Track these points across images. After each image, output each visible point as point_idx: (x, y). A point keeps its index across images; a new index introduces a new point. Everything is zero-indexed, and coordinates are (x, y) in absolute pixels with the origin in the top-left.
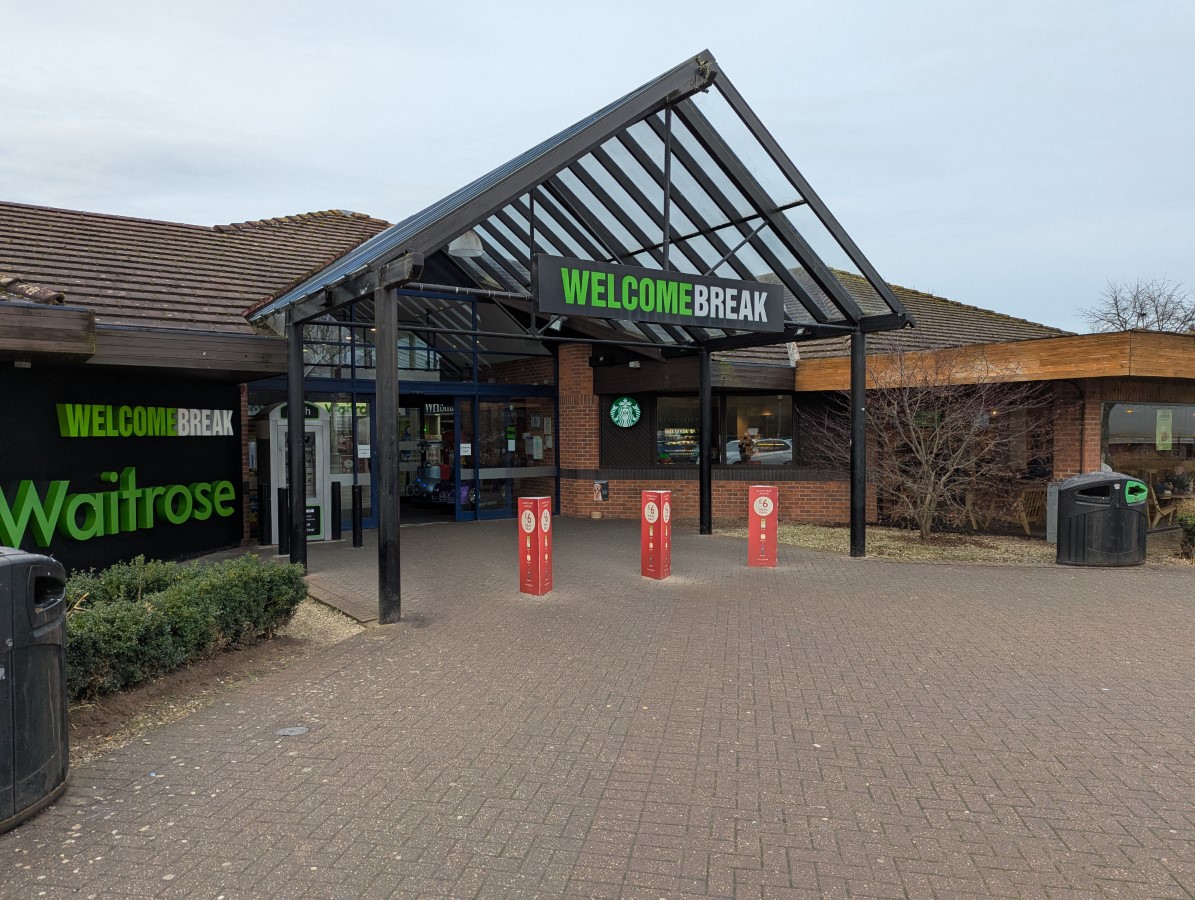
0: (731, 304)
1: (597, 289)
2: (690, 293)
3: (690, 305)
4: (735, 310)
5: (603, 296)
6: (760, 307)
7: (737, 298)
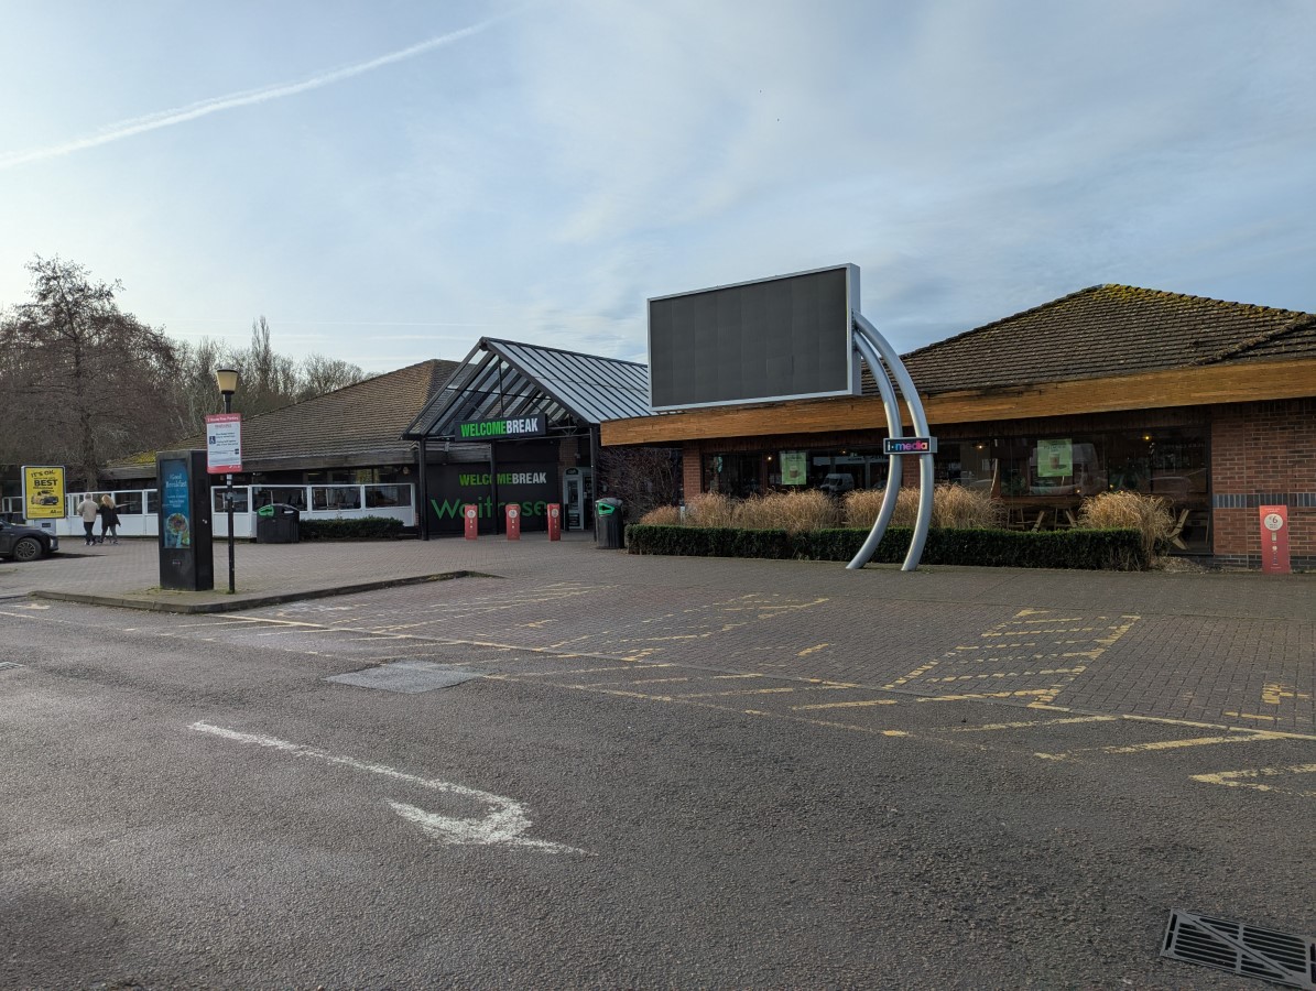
0: (522, 426)
1: (472, 430)
2: (505, 425)
3: (505, 430)
4: (523, 428)
5: (474, 432)
6: (534, 425)
7: (524, 423)
